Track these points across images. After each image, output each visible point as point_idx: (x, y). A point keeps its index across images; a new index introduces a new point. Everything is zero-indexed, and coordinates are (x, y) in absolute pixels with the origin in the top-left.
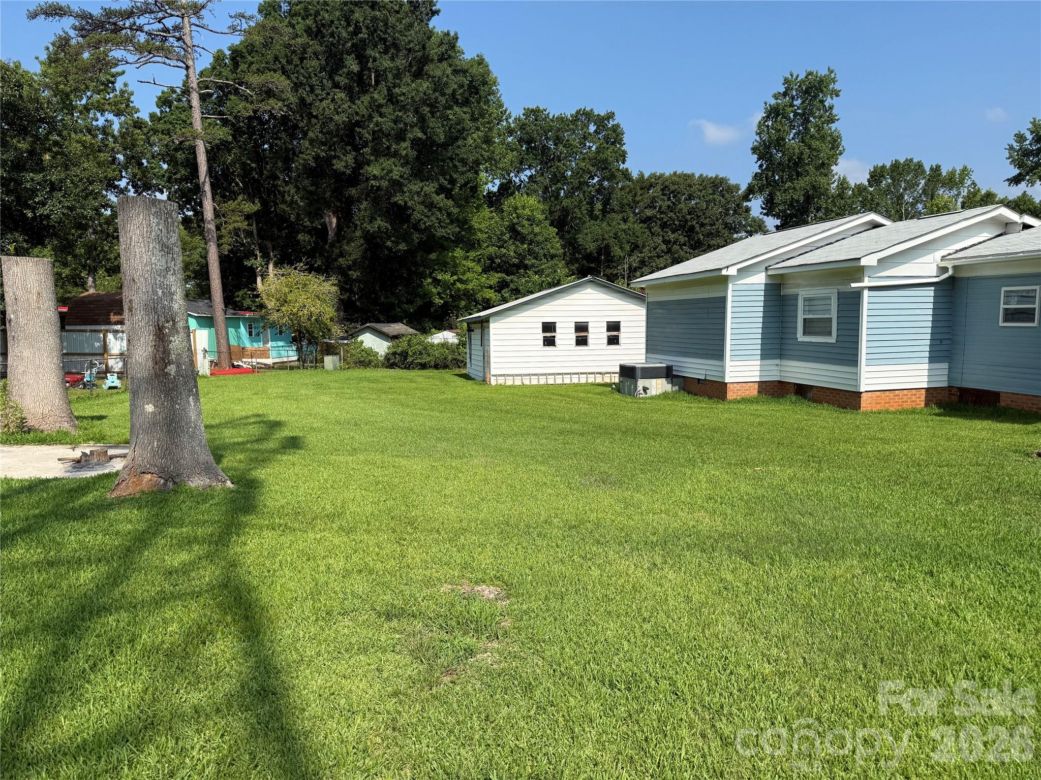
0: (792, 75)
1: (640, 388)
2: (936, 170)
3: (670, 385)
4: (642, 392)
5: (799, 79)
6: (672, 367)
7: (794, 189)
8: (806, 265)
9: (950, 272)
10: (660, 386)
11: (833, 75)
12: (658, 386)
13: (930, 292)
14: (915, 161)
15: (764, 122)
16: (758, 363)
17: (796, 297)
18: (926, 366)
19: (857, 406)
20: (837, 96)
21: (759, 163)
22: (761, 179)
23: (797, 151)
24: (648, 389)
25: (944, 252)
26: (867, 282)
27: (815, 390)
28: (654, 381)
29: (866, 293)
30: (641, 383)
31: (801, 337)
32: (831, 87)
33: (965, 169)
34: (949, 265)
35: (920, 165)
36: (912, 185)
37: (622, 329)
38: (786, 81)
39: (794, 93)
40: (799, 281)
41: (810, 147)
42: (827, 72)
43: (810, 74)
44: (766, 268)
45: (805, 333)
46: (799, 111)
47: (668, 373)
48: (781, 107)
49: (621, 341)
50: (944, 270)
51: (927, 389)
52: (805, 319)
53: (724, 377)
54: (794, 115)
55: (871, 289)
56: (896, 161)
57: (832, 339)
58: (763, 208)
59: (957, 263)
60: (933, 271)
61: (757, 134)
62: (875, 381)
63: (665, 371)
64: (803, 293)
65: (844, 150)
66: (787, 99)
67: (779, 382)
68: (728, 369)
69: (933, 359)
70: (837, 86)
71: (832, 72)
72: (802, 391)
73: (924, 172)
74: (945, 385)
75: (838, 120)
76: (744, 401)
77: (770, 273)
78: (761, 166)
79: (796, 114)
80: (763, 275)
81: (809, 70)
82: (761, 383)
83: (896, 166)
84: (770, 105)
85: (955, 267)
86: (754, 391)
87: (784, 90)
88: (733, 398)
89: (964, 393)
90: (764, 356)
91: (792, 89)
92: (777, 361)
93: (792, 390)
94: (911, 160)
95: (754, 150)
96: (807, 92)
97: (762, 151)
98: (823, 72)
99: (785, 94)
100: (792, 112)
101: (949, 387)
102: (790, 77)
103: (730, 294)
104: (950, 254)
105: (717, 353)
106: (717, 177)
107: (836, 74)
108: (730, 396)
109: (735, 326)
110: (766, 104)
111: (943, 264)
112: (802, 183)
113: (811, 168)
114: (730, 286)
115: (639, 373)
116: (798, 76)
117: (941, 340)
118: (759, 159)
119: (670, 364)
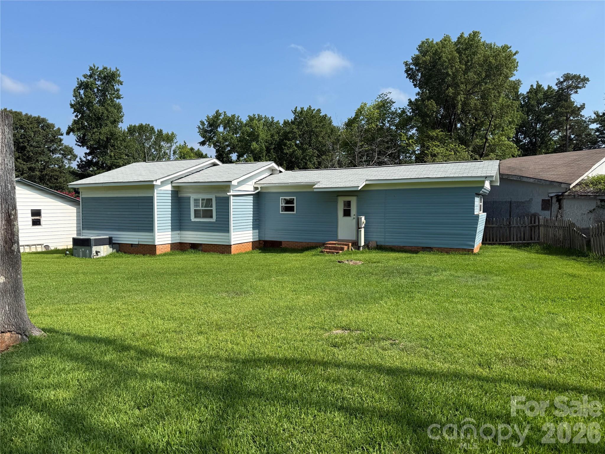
0: (94, 66)
1: (94, 252)
2: (160, 132)
3: (111, 249)
4: (95, 254)
5: (99, 70)
6: (112, 237)
7: (100, 133)
8: (199, 182)
9: (259, 190)
10: (106, 250)
11: (118, 72)
12: (105, 250)
13: (251, 198)
14: (150, 126)
15: (77, 90)
16: (170, 233)
17: (189, 198)
18: (251, 232)
19: (230, 252)
20: (121, 84)
21: (75, 114)
22: (79, 124)
23: (101, 111)
24: (99, 252)
25: (255, 181)
26: (232, 193)
27: (203, 246)
28: (102, 247)
29: (232, 197)
30: (95, 249)
31: (193, 219)
32: (118, 78)
33: (173, 134)
34: (259, 186)
35: (152, 128)
36: (149, 139)
37: (42, 215)
38: (91, 69)
39: (96, 77)
40: (190, 190)
41: (107, 110)
42: (115, 70)
43: (106, 68)
44: (171, 182)
45: (195, 217)
46: (100, 88)
47: (110, 242)
48: (90, 83)
49: (42, 222)
50: (256, 188)
51: (252, 242)
52: (195, 210)
53: (154, 242)
54: (97, 90)
55: (234, 196)
56: (141, 124)
57: (214, 219)
58: (77, 142)
59: (262, 186)
60: (252, 189)
61: (74, 96)
62: (238, 239)
63: (108, 241)
64: (193, 197)
65: (124, 115)
66: (92, 79)
67: (180, 243)
68: (157, 237)
69: (254, 228)
70: (121, 79)
71: (118, 70)
72: (195, 247)
73: (155, 132)
74: (257, 240)
75: (122, 98)
76: (165, 254)
77: (173, 185)
78: (76, 116)
79: (98, 90)
80: (170, 185)
81: (105, 66)
82: (172, 244)
83: (141, 127)
84: (81, 81)
85: (261, 187)
86: (168, 249)
87: (90, 74)
88: (160, 253)
89: (266, 242)
90: (173, 229)
91: (95, 74)
92: (178, 232)
93: (188, 247)
94: (149, 125)
95: (72, 106)
96: (105, 78)
97: (77, 107)
98: (113, 69)
99: (91, 76)
100: (96, 88)
101: (259, 241)
102: (93, 67)
103: (155, 195)
104: (257, 182)
105: (150, 228)
106: (39, 117)
107: (120, 72)
108: (158, 252)
109: (159, 213)
110: (78, 79)
111: (256, 186)
112: (105, 130)
113: (108, 122)
114: (155, 190)
115: (93, 243)
116: (98, 68)
117: (256, 220)
118: (75, 112)
119: (111, 236)
